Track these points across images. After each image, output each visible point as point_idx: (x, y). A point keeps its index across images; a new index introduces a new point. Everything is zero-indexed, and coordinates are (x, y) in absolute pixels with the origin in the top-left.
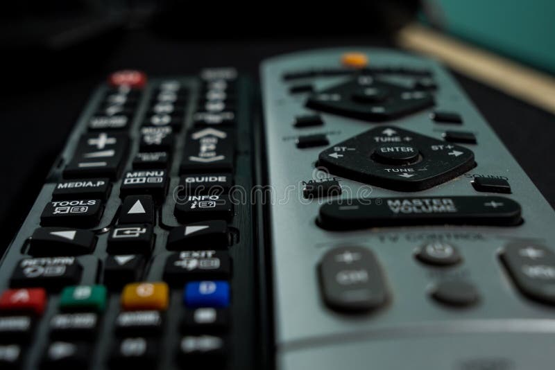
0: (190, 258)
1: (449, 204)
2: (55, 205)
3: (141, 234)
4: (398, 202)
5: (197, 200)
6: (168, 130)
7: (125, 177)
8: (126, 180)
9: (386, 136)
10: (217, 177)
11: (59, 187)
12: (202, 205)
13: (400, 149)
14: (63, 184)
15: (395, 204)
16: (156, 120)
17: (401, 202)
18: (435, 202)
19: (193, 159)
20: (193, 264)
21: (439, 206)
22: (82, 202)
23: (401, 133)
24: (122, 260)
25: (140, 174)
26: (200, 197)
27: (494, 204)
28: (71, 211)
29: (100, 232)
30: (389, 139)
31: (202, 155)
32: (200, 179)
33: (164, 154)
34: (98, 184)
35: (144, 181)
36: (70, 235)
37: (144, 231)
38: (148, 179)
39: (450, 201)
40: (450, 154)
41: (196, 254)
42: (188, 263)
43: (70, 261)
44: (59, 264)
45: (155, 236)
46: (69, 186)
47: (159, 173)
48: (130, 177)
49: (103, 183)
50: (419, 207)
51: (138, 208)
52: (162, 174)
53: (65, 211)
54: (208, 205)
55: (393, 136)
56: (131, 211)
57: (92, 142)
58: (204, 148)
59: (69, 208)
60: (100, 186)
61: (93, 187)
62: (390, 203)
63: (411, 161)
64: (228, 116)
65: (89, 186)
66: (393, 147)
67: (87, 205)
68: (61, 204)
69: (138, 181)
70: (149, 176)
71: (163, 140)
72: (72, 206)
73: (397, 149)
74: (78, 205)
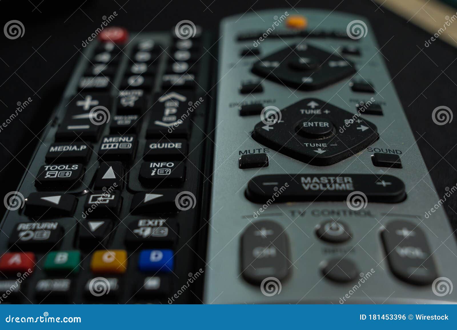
0: (146, 226)
1: (348, 182)
2: (46, 169)
3: (110, 200)
4: (309, 179)
5: (156, 167)
6: (140, 93)
7: (102, 143)
8: (103, 145)
9: (310, 108)
10: (175, 143)
11: (51, 151)
12: (160, 173)
13: (318, 124)
14: (54, 148)
15: (306, 182)
16: (132, 81)
17: (312, 179)
18: (338, 179)
19: (158, 123)
20: (147, 232)
21: (340, 184)
22: (67, 166)
23: (322, 105)
24: (94, 225)
25: (114, 139)
26: (159, 164)
27: (384, 183)
28: (58, 176)
29: (81, 194)
30: (312, 111)
31: (165, 119)
32: (161, 146)
33: (135, 117)
34: (82, 148)
35: (117, 147)
36: (55, 200)
37: (113, 197)
38: (121, 144)
39: (350, 180)
40: (358, 128)
41: (150, 223)
42: (144, 231)
43: (54, 226)
44: (46, 229)
45: (122, 199)
46: (59, 150)
47: (129, 139)
48: (106, 143)
49: (85, 147)
50: (325, 185)
51: (110, 174)
52: (132, 139)
53: (54, 175)
54: (165, 172)
55: (316, 108)
56: (105, 177)
57: (80, 103)
58: (167, 112)
59: (57, 172)
60: (83, 150)
61: (77, 151)
62: (303, 179)
63: (326, 135)
64: (190, 77)
65: (74, 150)
66: (313, 122)
67: (71, 170)
68: (51, 169)
69: (112, 147)
70: (122, 142)
71: (136, 102)
72: (59, 171)
73: (316, 123)
74: (64, 170)
